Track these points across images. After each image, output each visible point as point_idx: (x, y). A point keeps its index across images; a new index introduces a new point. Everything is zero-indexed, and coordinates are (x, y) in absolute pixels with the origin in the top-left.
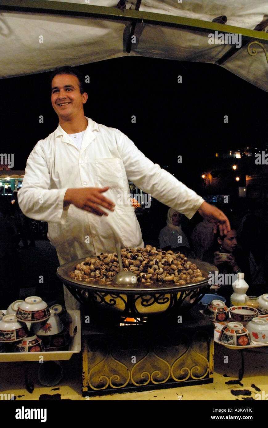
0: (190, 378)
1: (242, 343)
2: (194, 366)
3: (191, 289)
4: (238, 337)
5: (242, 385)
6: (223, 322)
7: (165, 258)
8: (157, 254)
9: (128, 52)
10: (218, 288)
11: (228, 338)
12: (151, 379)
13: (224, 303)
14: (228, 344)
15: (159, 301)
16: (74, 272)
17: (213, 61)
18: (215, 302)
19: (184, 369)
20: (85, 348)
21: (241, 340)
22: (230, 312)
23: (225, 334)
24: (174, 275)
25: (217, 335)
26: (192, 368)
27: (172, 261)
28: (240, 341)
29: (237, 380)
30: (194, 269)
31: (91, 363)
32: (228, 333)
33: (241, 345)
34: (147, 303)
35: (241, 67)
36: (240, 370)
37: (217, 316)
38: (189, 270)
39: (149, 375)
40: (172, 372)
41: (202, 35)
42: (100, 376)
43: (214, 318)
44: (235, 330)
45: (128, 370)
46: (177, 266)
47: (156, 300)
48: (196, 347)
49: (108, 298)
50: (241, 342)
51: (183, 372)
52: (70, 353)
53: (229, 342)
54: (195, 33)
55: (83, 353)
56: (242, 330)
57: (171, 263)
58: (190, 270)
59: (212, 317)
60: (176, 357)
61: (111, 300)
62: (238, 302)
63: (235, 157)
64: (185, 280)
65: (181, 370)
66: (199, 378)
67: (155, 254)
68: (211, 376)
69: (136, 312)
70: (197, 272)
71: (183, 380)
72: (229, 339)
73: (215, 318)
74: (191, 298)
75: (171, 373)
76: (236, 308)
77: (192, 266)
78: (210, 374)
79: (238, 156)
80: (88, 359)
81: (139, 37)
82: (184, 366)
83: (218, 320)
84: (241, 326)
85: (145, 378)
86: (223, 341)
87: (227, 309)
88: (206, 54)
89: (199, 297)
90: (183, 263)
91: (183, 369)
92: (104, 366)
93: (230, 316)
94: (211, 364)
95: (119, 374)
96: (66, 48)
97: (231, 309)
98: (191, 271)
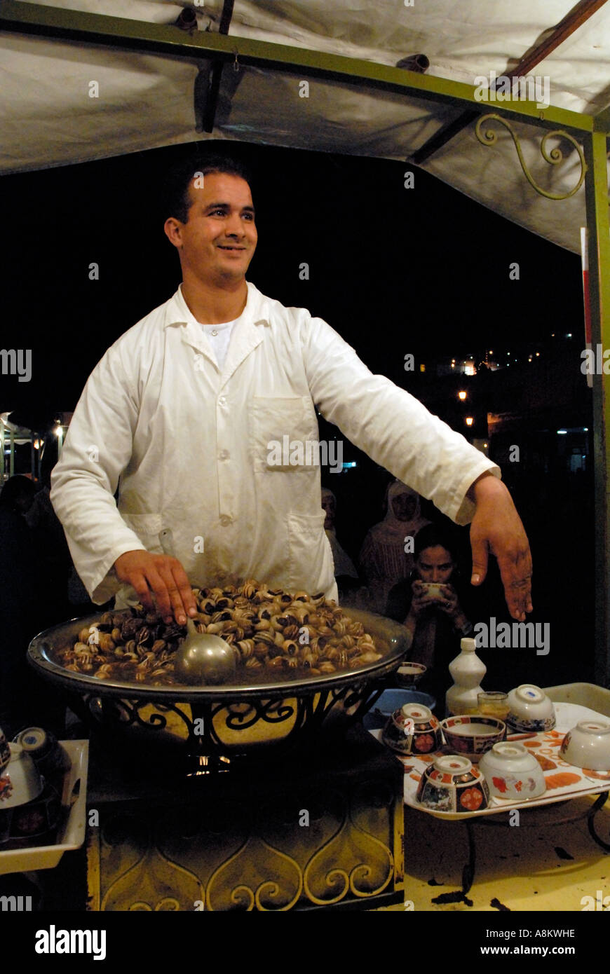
0: (350, 895)
1: (469, 805)
2: (359, 865)
3: (347, 684)
4: (460, 792)
5: (470, 903)
6: (429, 755)
7: (289, 610)
8: (271, 601)
9: (207, 131)
10: (422, 671)
11: (438, 793)
12: (255, 903)
13: (429, 710)
14: (438, 808)
15: (269, 715)
16: (73, 649)
17: (403, 155)
18: (410, 709)
19: (335, 874)
20: (93, 837)
21: (466, 798)
22: (444, 732)
23: (430, 785)
24: (309, 649)
25: (411, 787)
26: (352, 871)
27: (306, 617)
28: (464, 800)
29: (459, 892)
30: (358, 635)
31: (108, 873)
32: (438, 783)
33: (467, 810)
34: (241, 720)
35: (461, 169)
36: (466, 867)
37: (414, 741)
38: (345, 637)
39: (251, 893)
40: (306, 883)
41: (372, 95)
42: (131, 905)
43: (406, 748)
44: (453, 775)
45: (199, 884)
46: (317, 628)
47: (262, 714)
48: (362, 818)
49: (146, 713)
50: (466, 803)
51: (332, 881)
52: (59, 851)
53: (440, 803)
54: (359, 91)
55: (88, 849)
56: (469, 774)
57: (302, 620)
58: (349, 636)
59: (401, 745)
60: (316, 847)
61: (153, 717)
62: (463, 708)
63: (464, 373)
64: (334, 661)
65: (328, 877)
66: (372, 893)
67: (264, 601)
68: (398, 887)
69: (216, 742)
70: (363, 642)
71: (333, 901)
72: (440, 796)
73: (410, 747)
74: (348, 704)
75: (303, 885)
76: (458, 722)
77: (352, 626)
78: (397, 883)
79: (470, 370)
80: (100, 863)
81: (231, 98)
82: (333, 867)
83: (416, 751)
84: (466, 763)
85: (242, 901)
86: (426, 802)
87: (437, 723)
88: (384, 139)
89: (368, 700)
90: (331, 622)
91: (333, 873)
92: (140, 879)
93: (444, 741)
94: (398, 858)
95: (178, 896)
96: (60, 118)
97: (444, 725)
98: (350, 639)
